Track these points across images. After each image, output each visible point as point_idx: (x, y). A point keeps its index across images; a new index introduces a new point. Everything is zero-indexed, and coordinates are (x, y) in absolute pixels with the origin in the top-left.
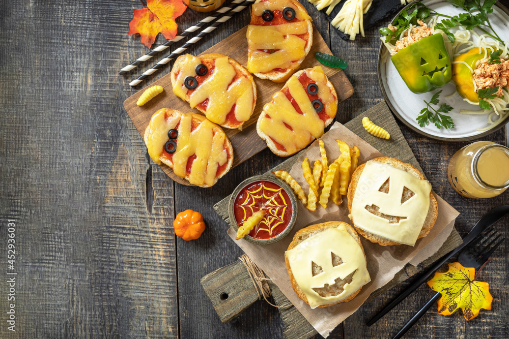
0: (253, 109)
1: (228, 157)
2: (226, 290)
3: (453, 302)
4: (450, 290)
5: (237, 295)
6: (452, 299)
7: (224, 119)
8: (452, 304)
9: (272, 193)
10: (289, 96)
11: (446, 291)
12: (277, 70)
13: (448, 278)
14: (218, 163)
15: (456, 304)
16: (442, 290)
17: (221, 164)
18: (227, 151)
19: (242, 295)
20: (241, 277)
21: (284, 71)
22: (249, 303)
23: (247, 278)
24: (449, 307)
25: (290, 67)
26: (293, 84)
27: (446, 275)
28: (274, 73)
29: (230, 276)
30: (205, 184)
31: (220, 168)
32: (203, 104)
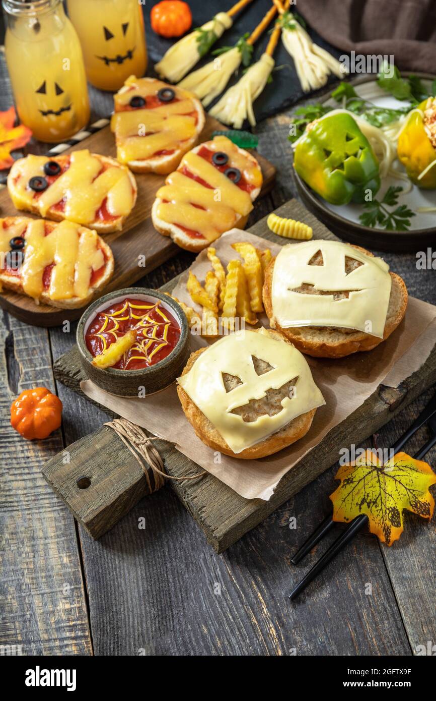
0: (133, 199)
1: (106, 258)
2: (86, 472)
3: (388, 511)
4: (369, 498)
5: (105, 478)
6: (384, 509)
7: (91, 217)
8: (390, 515)
9: (144, 312)
10: (189, 175)
11: (365, 504)
12: (159, 153)
13: (349, 487)
14: (91, 268)
15: (394, 510)
16: (360, 508)
17: (96, 267)
18: (103, 252)
19: (114, 475)
20: (109, 450)
21: (170, 152)
22: (128, 486)
23: (120, 450)
24: (390, 523)
25: (178, 147)
26: (192, 161)
27: (343, 486)
28: (157, 157)
29: (91, 451)
30: (74, 296)
31: (95, 275)
32: (60, 205)
